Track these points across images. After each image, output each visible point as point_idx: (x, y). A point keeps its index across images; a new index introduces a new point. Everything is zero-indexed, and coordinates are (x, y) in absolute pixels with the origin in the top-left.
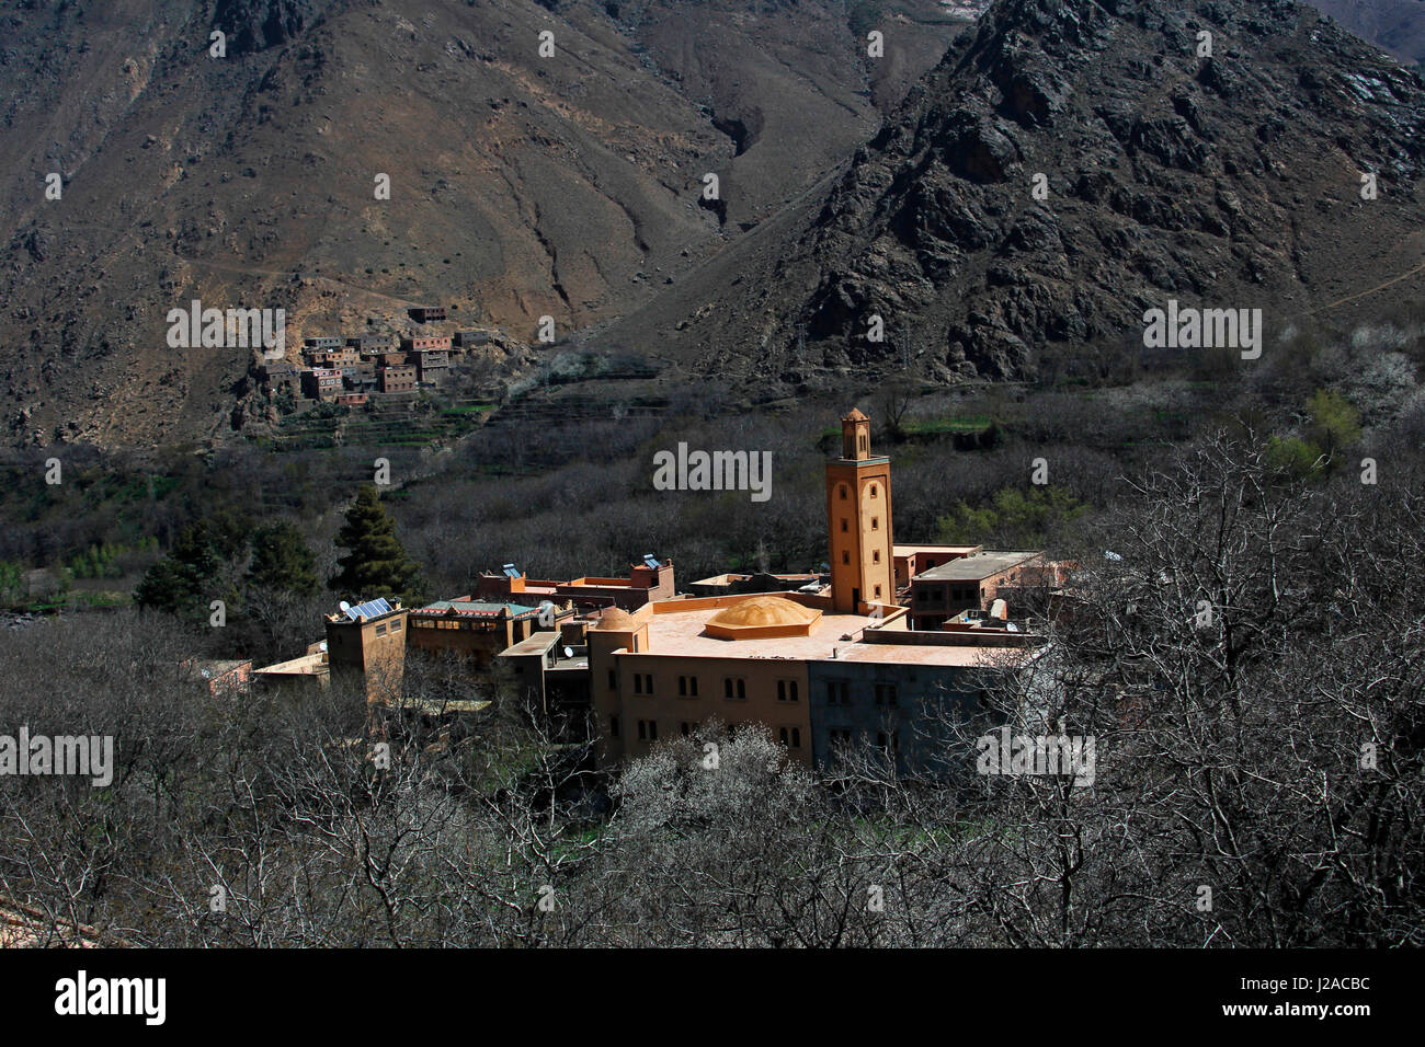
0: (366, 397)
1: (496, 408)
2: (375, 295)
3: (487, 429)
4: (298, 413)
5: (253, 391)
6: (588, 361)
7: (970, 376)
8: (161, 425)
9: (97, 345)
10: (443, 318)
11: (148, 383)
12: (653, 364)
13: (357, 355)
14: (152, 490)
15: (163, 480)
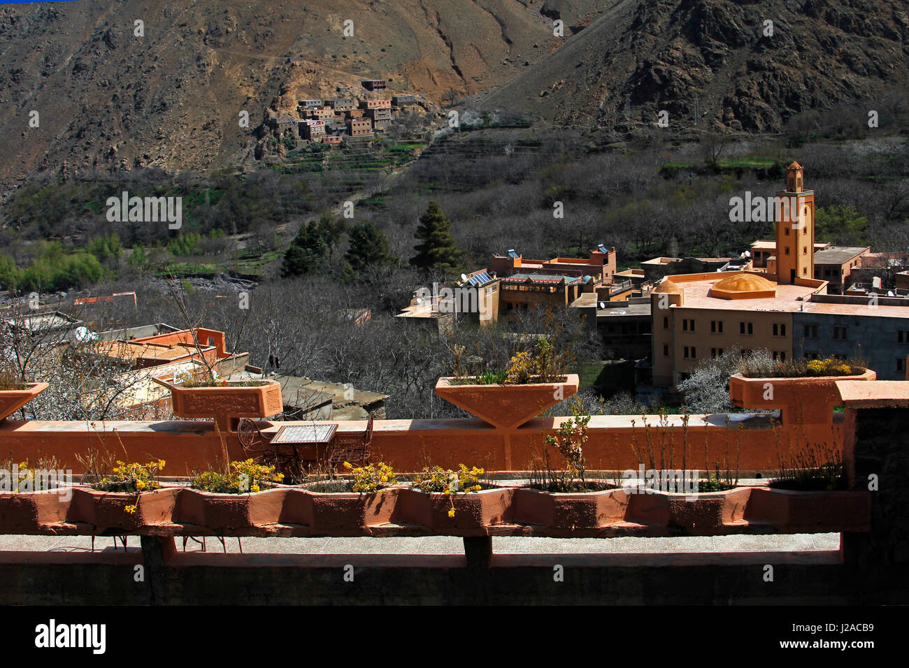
0: (341, 139)
1: (425, 147)
2: (339, 72)
3: (423, 161)
4: (298, 149)
5: (269, 135)
6: (484, 116)
7: (737, 130)
8: (207, 156)
9: (158, 104)
10: (384, 87)
11: (195, 129)
12: (528, 119)
13: (333, 112)
14: (208, 198)
15: (213, 192)
